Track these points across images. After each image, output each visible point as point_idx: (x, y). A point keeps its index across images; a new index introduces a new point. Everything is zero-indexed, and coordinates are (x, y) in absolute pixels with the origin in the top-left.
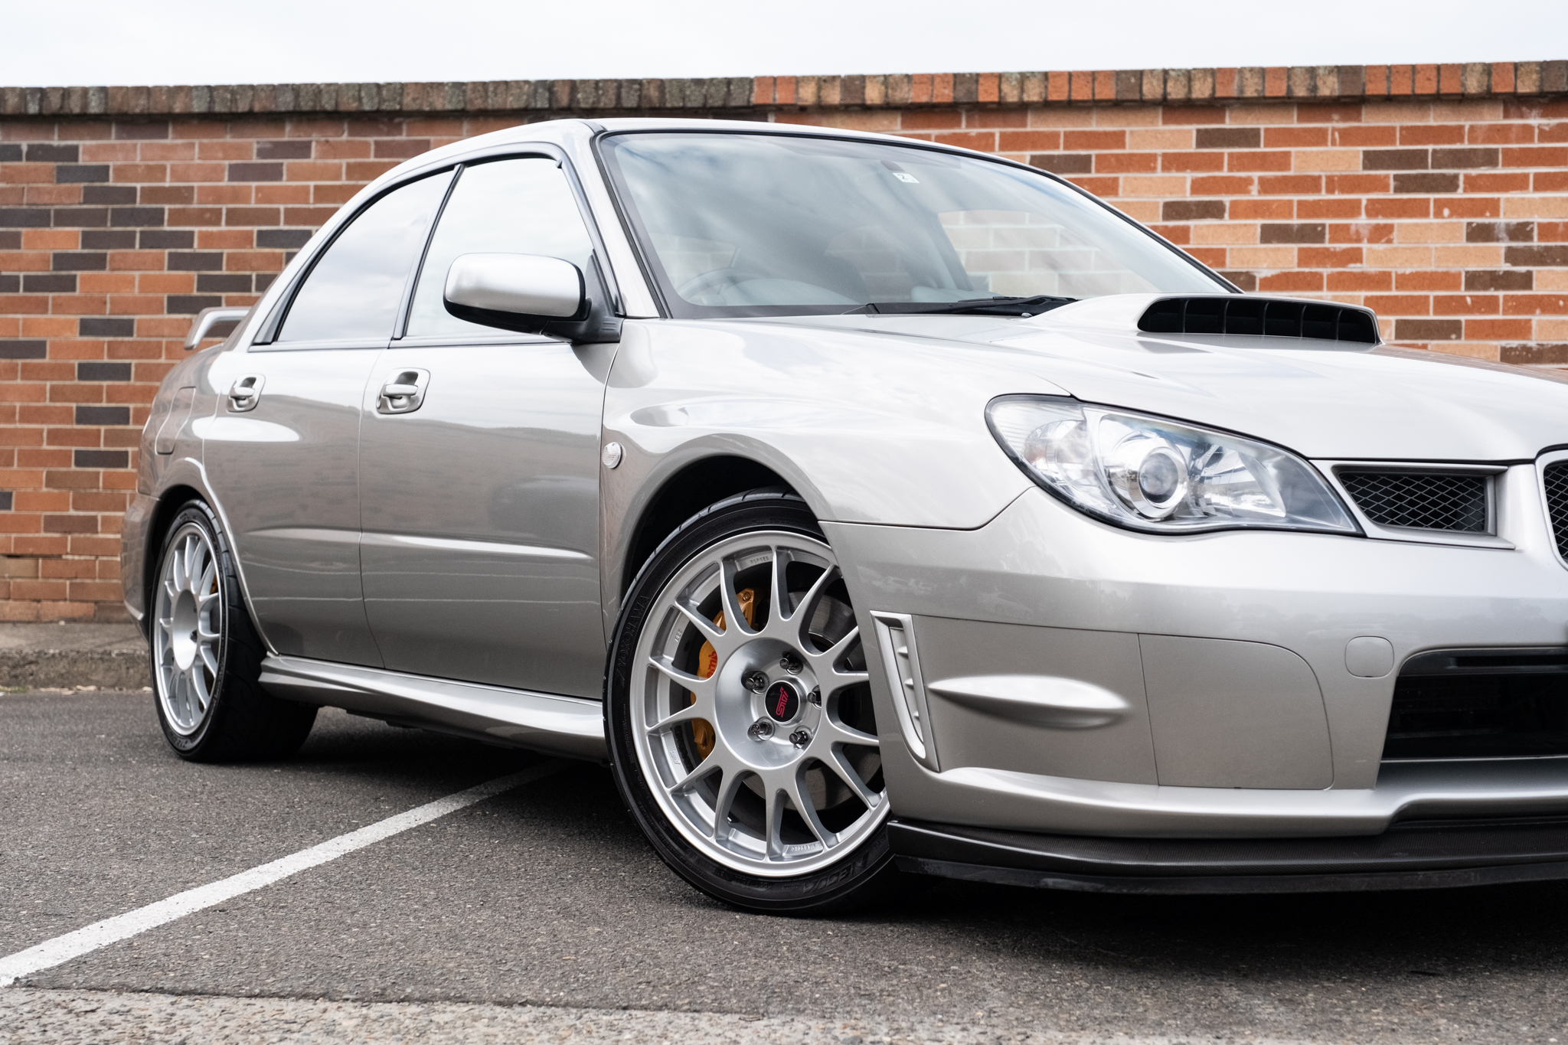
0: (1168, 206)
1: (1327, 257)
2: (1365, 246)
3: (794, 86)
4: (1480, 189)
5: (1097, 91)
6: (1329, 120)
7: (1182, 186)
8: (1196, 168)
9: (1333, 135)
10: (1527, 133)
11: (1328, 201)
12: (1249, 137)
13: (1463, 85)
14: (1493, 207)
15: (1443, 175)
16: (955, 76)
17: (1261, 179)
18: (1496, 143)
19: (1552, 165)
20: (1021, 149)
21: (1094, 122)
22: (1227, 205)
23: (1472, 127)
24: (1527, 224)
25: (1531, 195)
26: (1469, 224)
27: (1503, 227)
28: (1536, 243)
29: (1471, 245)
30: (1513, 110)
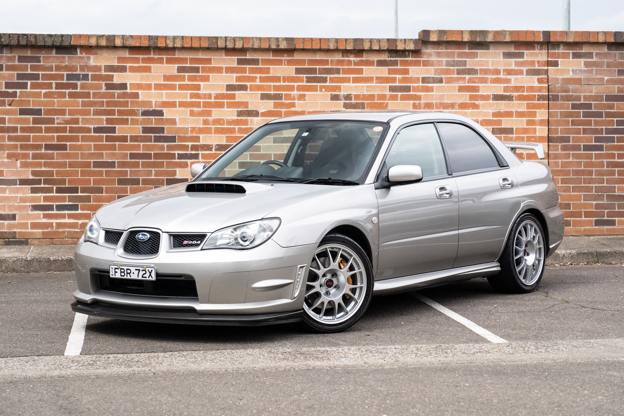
0: (227, 86)
1: (283, 105)
2: (296, 101)
3: (88, 38)
4: (334, 82)
5: (201, 44)
6: (283, 56)
7: (232, 79)
8: (237, 72)
9: (285, 62)
10: (349, 63)
11: (283, 85)
12: (256, 62)
13: (328, 46)
14: (339, 88)
15: (322, 77)
16: (149, 36)
17: (260, 77)
18: (339, 66)
19: (358, 74)
20: (174, 64)
21: (200, 55)
22: (249, 86)
23: (331, 60)
24: (350, 95)
25: (351, 84)
26: (331, 94)
27: (342, 95)
28: (353, 101)
29: (332, 102)
30: (345, 55)
